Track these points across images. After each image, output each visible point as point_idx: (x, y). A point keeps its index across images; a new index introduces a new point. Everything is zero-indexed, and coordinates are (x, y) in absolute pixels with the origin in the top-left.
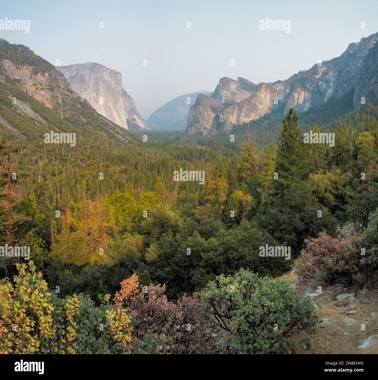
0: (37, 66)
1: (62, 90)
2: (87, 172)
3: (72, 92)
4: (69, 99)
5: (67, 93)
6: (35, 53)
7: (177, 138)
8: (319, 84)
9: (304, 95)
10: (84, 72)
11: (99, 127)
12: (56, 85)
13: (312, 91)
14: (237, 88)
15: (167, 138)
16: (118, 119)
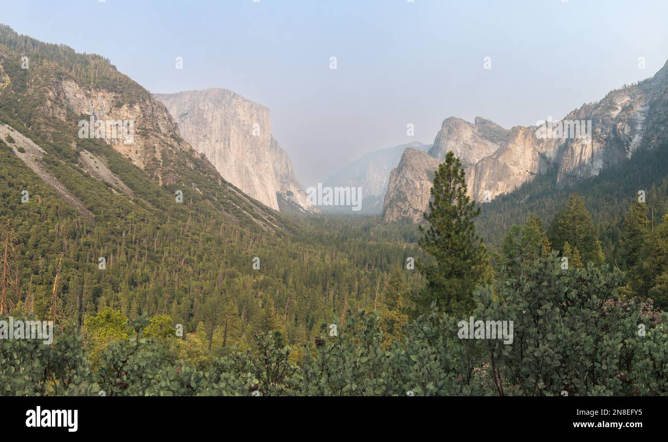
0: (121, 92)
1: (163, 137)
2: (194, 283)
3: (179, 140)
4: (175, 152)
5: (170, 141)
6: (118, 70)
7: (365, 229)
8: (618, 127)
9: (591, 147)
10: (204, 106)
11: (225, 205)
12: (152, 128)
13: (605, 140)
14: (474, 137)
15: (347, 227)
16: (262, 192)
